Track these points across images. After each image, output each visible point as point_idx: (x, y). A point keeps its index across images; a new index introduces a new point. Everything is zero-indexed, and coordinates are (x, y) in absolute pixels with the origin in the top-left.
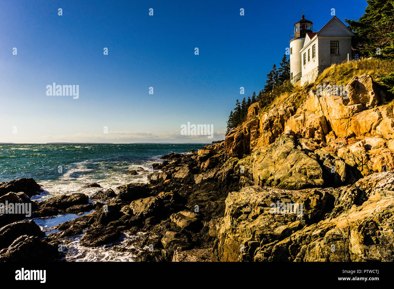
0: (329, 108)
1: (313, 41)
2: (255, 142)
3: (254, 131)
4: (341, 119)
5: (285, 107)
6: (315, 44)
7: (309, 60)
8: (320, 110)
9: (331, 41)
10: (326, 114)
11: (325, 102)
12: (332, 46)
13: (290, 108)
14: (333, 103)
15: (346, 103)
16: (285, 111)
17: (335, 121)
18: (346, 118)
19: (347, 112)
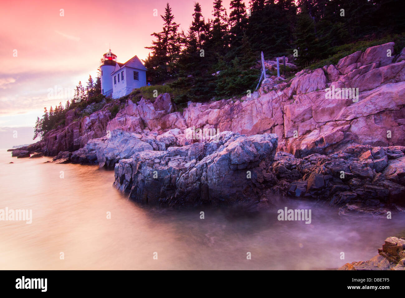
0: (144, 112)
1: (123, 68)
2: (78, 140)
3: (77, 131)
4: (153, 119)
5: (104, 113)
6: (123, 71)
7: (119, 81)
8: (138, 114)
9: (134, 72)
10: (142, 116)
11: (141, 108)
12: (134, 75)
13: (109, 113)
14: (148, 109)
15: (156, 109)
16: (105, 115)
17: (149, 121)
18: (157, 119)
19: (157, 115)
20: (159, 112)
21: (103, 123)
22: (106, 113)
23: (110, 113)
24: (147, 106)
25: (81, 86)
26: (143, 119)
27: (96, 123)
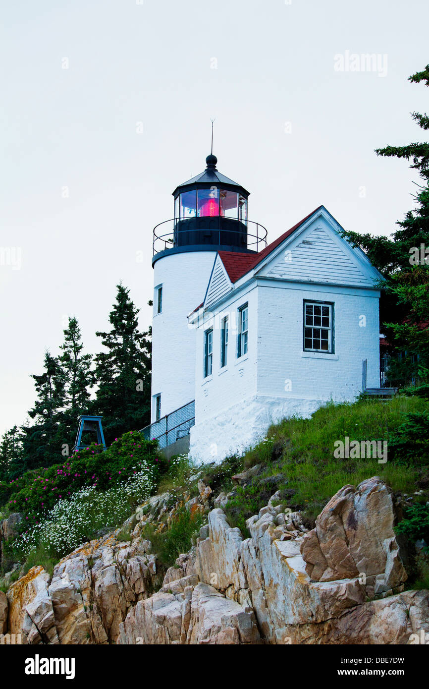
0: (267, 583)
1: (241, 290)
4: (301, 626)
5: (123, 553)
6: (247, 304)
7: (223, 362)
8: (243, 586)
9: (305, 301)
10: (258, 603)
11: (256, 560)
12: (308, 321)
13: (143, 559)
14: (279, 568)
15: (316, 571)
16: (122, 571)
17: (284, 630)
18: (315, 624)
19: (317, 602)
20: (326, 586)
21: (109, 617)
22: (129, 556)
23: (152, 558)
24: (278, 552)
25: (77, 349)
26: (263, 617)
27: (76, 613)
